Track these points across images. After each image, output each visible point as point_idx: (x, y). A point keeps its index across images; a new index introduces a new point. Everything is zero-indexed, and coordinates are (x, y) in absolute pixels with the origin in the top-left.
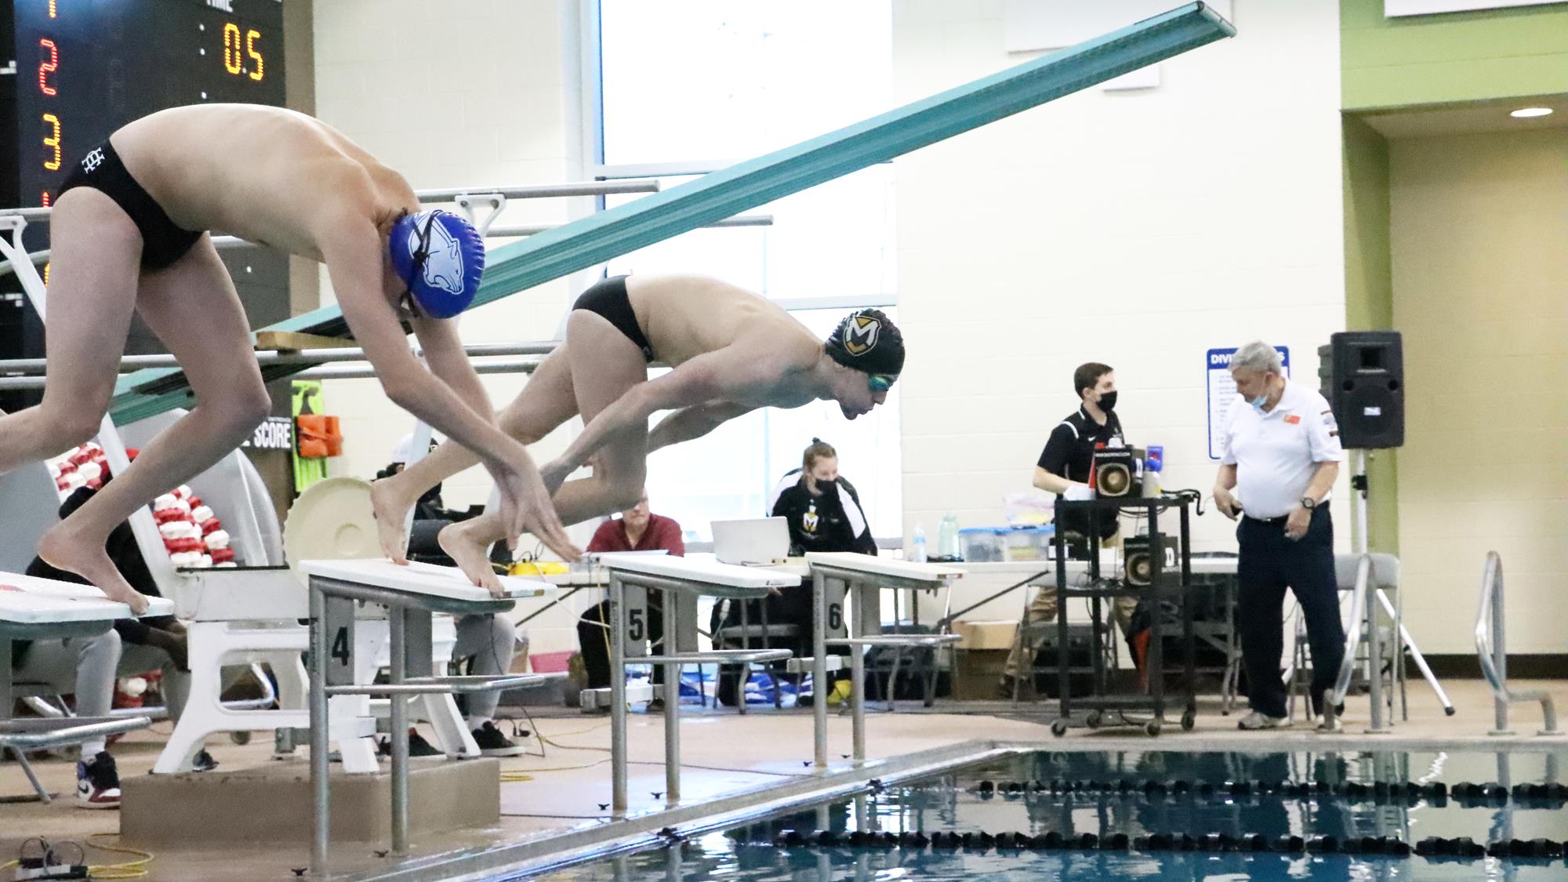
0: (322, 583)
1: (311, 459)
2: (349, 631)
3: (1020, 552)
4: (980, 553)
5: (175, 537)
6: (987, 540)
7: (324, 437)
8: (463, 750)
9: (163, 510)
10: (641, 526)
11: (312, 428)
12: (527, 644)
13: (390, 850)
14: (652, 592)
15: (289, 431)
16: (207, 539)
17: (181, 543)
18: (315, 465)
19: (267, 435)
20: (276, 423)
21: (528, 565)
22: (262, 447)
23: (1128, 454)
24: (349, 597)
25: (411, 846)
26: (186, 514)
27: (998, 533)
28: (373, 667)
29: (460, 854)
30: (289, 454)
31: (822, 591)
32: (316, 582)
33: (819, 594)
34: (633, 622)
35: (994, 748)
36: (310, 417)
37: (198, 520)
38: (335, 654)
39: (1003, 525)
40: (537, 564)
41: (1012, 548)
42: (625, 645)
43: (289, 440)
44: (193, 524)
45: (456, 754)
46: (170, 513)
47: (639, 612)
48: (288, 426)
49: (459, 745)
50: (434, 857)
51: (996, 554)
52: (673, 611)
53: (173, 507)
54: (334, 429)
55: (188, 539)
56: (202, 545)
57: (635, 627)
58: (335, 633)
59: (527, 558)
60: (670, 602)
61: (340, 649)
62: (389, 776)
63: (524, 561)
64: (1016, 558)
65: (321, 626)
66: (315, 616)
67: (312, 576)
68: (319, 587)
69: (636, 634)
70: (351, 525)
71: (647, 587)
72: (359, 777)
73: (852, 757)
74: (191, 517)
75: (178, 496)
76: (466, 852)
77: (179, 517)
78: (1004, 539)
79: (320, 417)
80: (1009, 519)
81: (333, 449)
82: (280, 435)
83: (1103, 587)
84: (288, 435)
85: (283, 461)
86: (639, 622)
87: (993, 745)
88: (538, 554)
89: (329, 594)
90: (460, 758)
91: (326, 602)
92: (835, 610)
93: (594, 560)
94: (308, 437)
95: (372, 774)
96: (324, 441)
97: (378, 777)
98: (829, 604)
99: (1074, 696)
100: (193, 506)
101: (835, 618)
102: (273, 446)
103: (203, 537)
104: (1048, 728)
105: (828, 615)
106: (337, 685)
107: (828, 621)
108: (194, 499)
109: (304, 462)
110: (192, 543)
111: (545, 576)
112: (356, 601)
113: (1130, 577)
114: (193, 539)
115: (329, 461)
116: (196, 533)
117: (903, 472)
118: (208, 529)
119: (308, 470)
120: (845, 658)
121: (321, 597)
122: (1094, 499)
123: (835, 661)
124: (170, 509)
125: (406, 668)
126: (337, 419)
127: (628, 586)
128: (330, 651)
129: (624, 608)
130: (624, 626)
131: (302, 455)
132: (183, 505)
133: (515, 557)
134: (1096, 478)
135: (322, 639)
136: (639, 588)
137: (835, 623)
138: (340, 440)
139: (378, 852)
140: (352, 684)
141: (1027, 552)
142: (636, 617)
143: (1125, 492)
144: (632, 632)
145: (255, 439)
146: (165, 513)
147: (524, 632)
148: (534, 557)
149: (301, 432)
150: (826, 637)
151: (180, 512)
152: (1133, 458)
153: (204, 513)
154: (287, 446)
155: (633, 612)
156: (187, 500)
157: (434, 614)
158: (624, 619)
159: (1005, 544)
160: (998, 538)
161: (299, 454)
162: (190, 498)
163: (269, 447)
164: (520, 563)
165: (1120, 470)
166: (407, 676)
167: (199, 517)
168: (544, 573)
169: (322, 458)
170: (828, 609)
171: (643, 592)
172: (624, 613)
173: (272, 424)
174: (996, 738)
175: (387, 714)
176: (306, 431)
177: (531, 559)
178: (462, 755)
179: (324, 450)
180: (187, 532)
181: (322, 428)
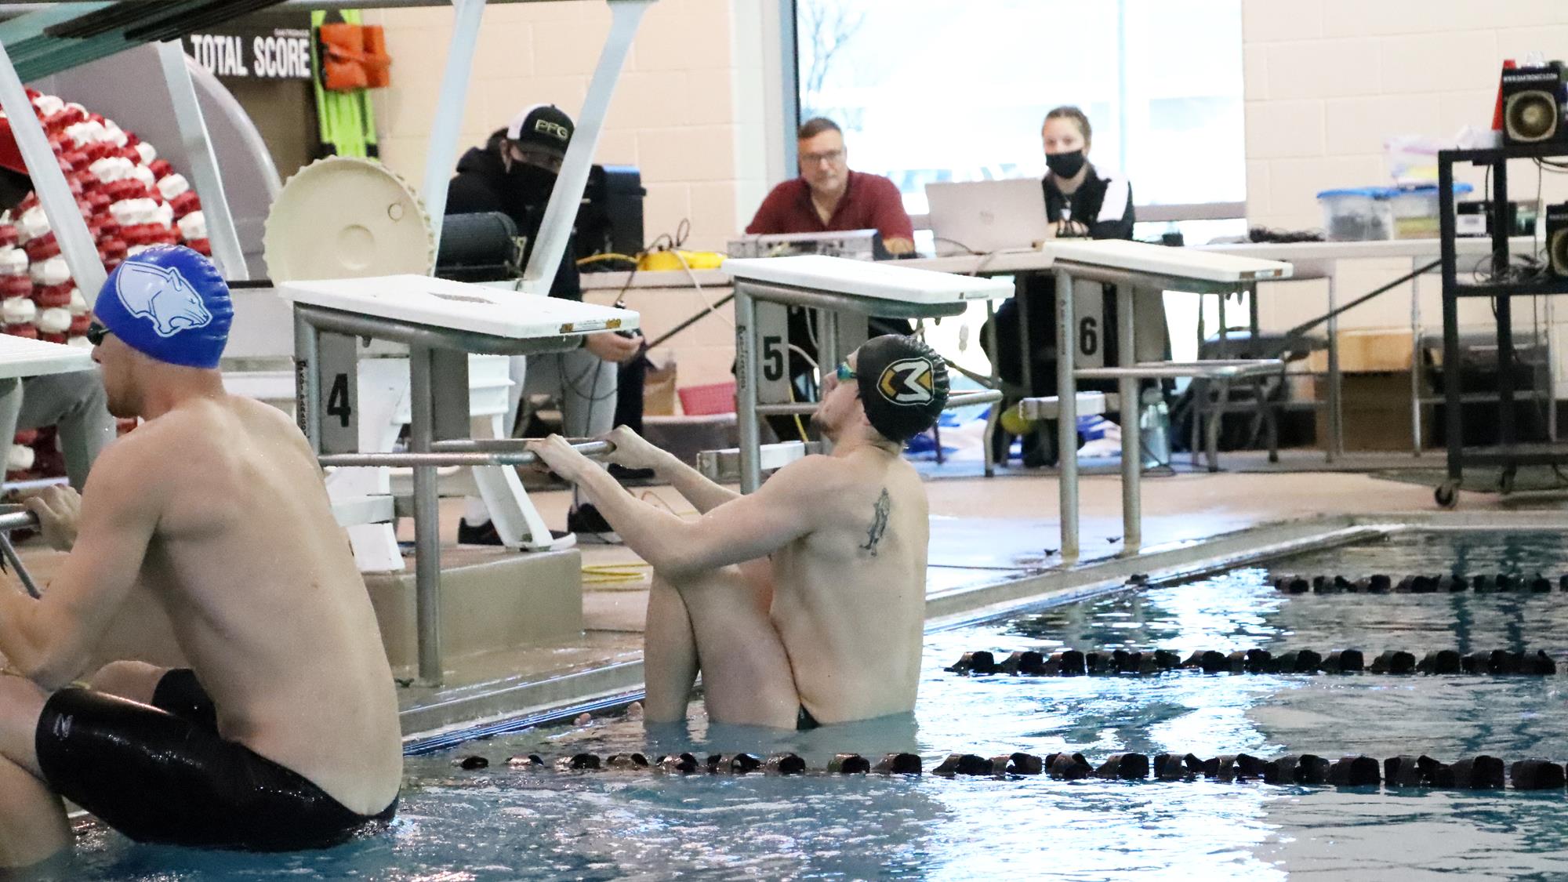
0: (312, 313)
1: (343, 93)
2: (349, 380)
3: (1411, 225)
4: (1349, 229)
5: (132, 222)
6: (1361, 208)
7: (362, 59)
8: (528, 538)
9: (114, 183)
10: (836, 192)
11: (343, 45)
12: (674, 372)
13: (416, 677)
14: (794, 311)
15: (308, 50)
16: (180, 223)
17: (142, 232)
18: (348, 104)
19: (273, 56)
20: (286, 38)
21: (665, 254)
22: (266, 76)
23: (1554, 76)
24: (349, 333)
25: (446, 673)
26: (148, 188)
27: (1377, 197)
28: (393, 424)
29: (515, 683)
30: (308, 86)
31: (1069, 298)
32: (303, 311)
33: (1064, 303)
34: (768, 354)
35: (1352, 524)
36: (341, 27)
37: (167, 195)
38: (332, 411)
39: (1384, 183)
40: (680, 253)
41: (1399, 220)
42: (757, 388)
43: (309, 65)
44: (159, 203)
45: (520, 544)
46: (124, 186)
47: (777, 340)
48: (304, 43)
49: (521, 534)
50: (476, 686)
51: (1374, 229)
52: (832, 336)
53: (128, 177)
54: (377, 47)
55: (151, 226)
56: (173, 233)
57: (772, 362)
58: (330, 383)
59: (665, 243)
60: (827, 325)
61: (337, 404)
62: (414, 576)
63: (661, 249)
64: (1404, 234)
65: (311, 371)
66: (302, 359)
67: (298, 304)
68: (309, 320)
69: (774, 370)
70: (358, 227)
71: (788, 304)
72: (375, 577)
73: (1122, 540)
74: (156, 191)
75: (136, 160)
76: (522, 680)
77: (136, 192)
78: (1388, 205)
79: (354, 28)
80: (1394, 176)
81: (376, 76)
82: (294, 57)
83: (1513, 280)
84: (305, 57)
85: (299, 96)
86: (778, 355)
87: (1351, 521)
88: (681, 239)
89: (320, 329)
90: (524, 550)
91: (318, 338)
92: (1088, 326)
93: (765, 247)
94: (337, 59)
95: (394, 572)
96: (362, 64)
97: (402, 578)
98: (1079, 319)
99: (1468, 443)
100: (159, 175)
101: (1088, 338)
102: (283, 73)
103: (175, 221)
104: (1430, 492)
105: (1078, 333)
106: (335, 453)
107: (1078, 344)
108: (160, 164)
109: (332, 96)
110: (157, 231)
111: (690, 271)
112: (359, 339)
113: (1557, 265)
114: (159, 225)
115: (369, 94)
116: (163, 215)
117: (1246, 100)
118: (183, 208)
119: (339, 112)
120: (1111, 395)
121: (310, 332)
122: (1502, 146)
123: (1095, 400)
124: (124, 180)
125: (434, 427)
126: (381, 30)
127: (761, 304)
128: (325, 409)
129: (756, 336)
130: (757, 359)
131: (329, 84)
132: (144, 175)
133: (648, 241)
134: (1504, 111)
135: (314, 389)
136: (776, 306)
137: (1088, 346)
138: (387, 62)
139: (400, 681)
140: (355, 452)
141: (1419, 225)
142: (773, 347)
143: (1546, 136)
144: (767, 369)
145: (256, 64)
146: (116, 188)
147: (670, 354)
148: (674, 241)
149: (325, 52)
150: (1076, 367)
151: (137, 186)
152: (1562, 82)
153: (174, 185)
154: (305, 73)
155: (769, 341)
156: (150, 167)
157: (471, 357)
158: (757, 352)
159: (1388, 215)
160: (1378, 204)
161: (324, 84)
162: (155, 161)
163: (277, 75)
164: (654, 251)
165: (1541, 101)
166: (436, 439)
167: (169, 191)
168: (691, 267)
169: (359, 91)
170: (1078, 326)
171: (782, 312)
172: (756, 342)
173: (281, 41)
174: (1354, 510)
175: (408, 490)
176: (336, 50)
177: (671, 245)
178: (527, 545)
179: (361, 78)
180: (149, 214)
181: (357, 43)
